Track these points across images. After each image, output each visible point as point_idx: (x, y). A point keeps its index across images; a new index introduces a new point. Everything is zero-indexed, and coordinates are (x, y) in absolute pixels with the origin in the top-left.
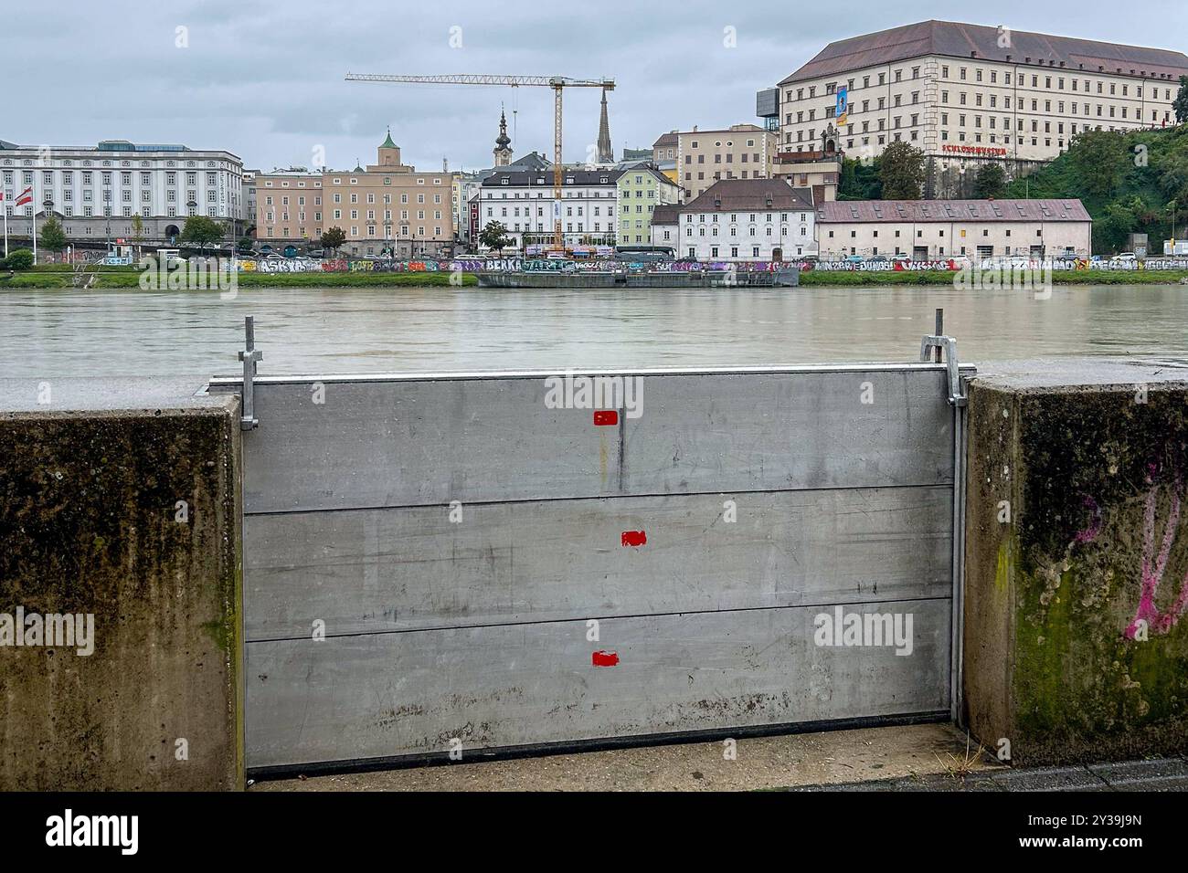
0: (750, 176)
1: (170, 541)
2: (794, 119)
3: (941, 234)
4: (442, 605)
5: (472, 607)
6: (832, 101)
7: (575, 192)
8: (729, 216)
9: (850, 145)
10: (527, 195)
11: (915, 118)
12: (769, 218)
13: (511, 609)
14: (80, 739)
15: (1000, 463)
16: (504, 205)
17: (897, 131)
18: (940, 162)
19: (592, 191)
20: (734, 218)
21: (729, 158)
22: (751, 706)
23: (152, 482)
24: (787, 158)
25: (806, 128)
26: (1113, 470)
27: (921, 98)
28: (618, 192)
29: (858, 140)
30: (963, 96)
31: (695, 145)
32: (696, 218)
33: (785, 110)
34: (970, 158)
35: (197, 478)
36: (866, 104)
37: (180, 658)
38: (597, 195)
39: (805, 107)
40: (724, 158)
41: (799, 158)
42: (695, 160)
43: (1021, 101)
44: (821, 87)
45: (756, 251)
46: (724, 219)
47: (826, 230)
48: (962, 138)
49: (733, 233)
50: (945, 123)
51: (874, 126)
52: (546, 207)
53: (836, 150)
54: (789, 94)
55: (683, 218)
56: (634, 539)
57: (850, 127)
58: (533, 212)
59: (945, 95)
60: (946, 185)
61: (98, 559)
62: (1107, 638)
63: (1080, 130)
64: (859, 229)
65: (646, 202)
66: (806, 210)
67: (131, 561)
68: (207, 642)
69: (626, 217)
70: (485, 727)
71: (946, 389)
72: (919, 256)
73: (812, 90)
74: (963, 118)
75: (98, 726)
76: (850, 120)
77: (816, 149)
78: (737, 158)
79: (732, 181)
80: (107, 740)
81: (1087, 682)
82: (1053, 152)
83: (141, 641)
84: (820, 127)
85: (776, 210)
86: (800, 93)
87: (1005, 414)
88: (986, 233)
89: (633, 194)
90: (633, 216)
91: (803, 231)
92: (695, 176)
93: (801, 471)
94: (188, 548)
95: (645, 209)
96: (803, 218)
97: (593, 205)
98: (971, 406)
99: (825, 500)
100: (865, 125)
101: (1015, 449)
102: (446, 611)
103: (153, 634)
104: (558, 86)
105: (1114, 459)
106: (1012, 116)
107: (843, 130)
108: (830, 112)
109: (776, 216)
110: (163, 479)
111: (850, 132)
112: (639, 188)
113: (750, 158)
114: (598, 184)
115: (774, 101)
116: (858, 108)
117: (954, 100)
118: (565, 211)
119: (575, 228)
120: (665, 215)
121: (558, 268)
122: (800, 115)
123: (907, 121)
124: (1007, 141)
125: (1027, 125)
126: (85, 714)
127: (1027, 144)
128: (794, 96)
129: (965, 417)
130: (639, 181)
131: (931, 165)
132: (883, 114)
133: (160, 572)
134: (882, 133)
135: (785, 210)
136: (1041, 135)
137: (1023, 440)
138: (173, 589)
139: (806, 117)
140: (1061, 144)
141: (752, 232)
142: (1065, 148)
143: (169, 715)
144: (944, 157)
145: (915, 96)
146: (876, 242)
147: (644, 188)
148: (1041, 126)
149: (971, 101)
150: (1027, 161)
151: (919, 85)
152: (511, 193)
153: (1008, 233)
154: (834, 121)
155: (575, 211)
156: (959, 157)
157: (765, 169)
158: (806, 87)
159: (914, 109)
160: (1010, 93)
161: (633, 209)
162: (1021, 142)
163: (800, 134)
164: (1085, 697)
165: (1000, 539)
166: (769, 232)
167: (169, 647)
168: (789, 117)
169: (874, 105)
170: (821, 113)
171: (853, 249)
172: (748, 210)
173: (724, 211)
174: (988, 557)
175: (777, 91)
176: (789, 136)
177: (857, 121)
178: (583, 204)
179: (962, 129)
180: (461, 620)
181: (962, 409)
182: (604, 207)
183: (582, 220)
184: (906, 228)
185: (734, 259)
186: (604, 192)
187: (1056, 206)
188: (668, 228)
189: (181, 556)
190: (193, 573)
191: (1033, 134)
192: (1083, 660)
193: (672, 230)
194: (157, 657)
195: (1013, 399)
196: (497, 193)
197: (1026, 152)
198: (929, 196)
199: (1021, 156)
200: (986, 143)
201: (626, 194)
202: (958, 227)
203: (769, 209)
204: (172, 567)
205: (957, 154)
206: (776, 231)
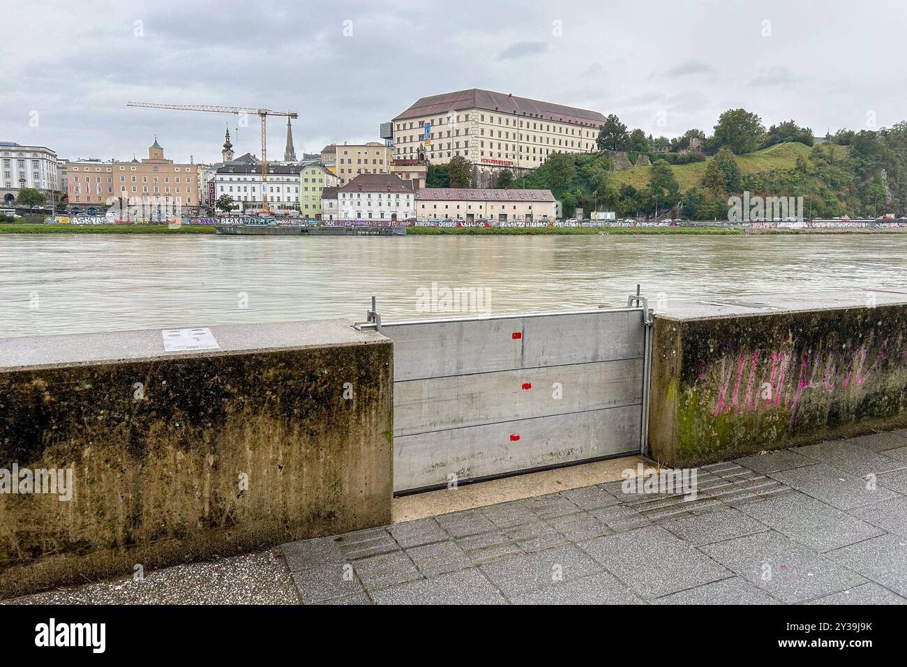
0: (378, 173)
1: (370, 398)
2: (402, 141)
3: (481, 207)
4: (453, 419)
5: (465, 419)
6: (422, 131)
7: (275, 178)
8: (367, 194)
9: (432, 157)
10: (245, 179)
11: (467, 143)
12: (389, 197)
13: (479, 419)
14: (333, 486)
15: (671, 349)
16: (231, 185)
17: (458, 150)
18: (480, 168)
19: (285, 178)
20: (369, 196)
21: (366, 161)
22: (569, 454)
23: (363, 373)
24: (398, 163)
25: (408, 146)
26: (712, 350)
27: (470, 132)
28: (301, 179)
29: (436, 154)
30: (492, 132)
31: (346, 153)
32: (347, 195)
33: (396, 135)
34: (495, 166)
35: (381, 370)
36: (440, 134)
37: (373, 448)
38: (288, 180)
39: (408, 133)
40: (363, 161)
41: (405, 163)
42: (346, 161)
43: (521, 136)
44: (416, 123)
45: (382, 215)
46: (364, 196)
47: (421, 204)
48: (491, 155)
49: (369, 204)
50: (482, 146)
51: (445, 147)
52: (257, 186)
53: (425, 159)
54: (398, 126)
55: (340, 195)
56: (527, 386)
57: (432, 146)
58: (249, 189)
59: (482, 131)
60: (483, 181)
61: (341, 407)
62: (707, 417)
63: (550, 152)
64: (438, 204)
65: (318, 185)
66: (409, 192)
67: (354, 408)
68: (384, 440)
69: (306, 193)
70: (469, 470)
71: (643, 318)
72: (470, 220)
73: (411, 125)
74: (491, 144)
75: (340, 480)
76: (432, 142)
77: (414, 158)
78: (370, 162)
79: (368, 175)
80: (343, 485)
81: (700, 434)
82: (537, 164)
83: (358, 442)
84: (416, 145)
85: (393, 192)
86: (404, 125)
87: (674, 329)
88: (503, 207)
89: (310, 180)
90: (310, 193)
91: (408, 205)
92: (346, 171)
93: (590, 354)
94: (377, 401)
95: (317, 189)
96: (408, 197)
97: (286, 186)
98: (655, 325)
99: (597, 366)
100: (440, 146)
101: (679, 344)
102: (454, 421)
103: (362, 438)
104: (264, 115)
105: (712, 346)
106: (516, 143)
107: (429, 148)
108: (421, 137)
109: (393, 196)
110: (367, 371)
111: (432, 150)
112: (314, 177)
113: (378, 162)
114: (289, 174)
115: (390, 130)
116: (436, 136)
117: (487, 134)
118: (269, 189)
119: (275, 200)
120: (330, 193)
121: (266, 223)
122: (405, 138)
123: (462, 145)
124: (514, 157)
125: (524, 149)
126: (335, 475)
127: (524, 160)
128: (401, 127)
129: (652, 330)
130: (313, 172)
131: (475, 169)
132: (450, 140)
133: (366, 411)
134: (449, 151)
135: (398, 192)
136: (531, 155)
137: (682, 340)
138: (371, 419)
139: (408, 139)
140: (541, 160)
141: (380, 204)
142: (543, 162)
143: (368, 472)
144: (482, 165)
145: (467, 130)
146: (447, 211)
147: (317, 177)
148: (531, 150)
149: (496, 135)
150: (524, 169)
151: (468, 125)
152: (235, 178)
153: (515, 207)
154: (423, 143)
155: (275, 190)
156: (490, 166)
157: (387, 168)
158: (408, 122)
159: (466, 138)
160: (516, 131)
161: (310, 189)
162: (521, 158)
163: (405, 149)
164: (700, 440)
165: (670, 380)
166: (389, 204)
167: (368, 443)
168: (399, 139)
169: (445, 134)
170: (416, 138)
171: (435, 215)
172: (377, 192)
173: (364, 192)
174: (663, 387)
175: (391, 124)
176: (399, 150)
177: (436, 143)
178: (280, 186)
179: (491, 150)
180: (460, 425)
181: (650, 327)
182: (293, 188)
183: (280, 194)
184: (463, 205)
185: (370, 219)
186: (292, 178)
187: (538, 193)
188: (331, 201)
189: (374, 404)
190: (379, 411)
191: (527, 154)
192: (699, 426)
193: (334, 201)
194: (364, 449)
195: (678, 324)
196: (226, 178)
197: (523, 163)
198: (475, 186)
199: (522, 165)
200: (503, 158)
201: (306, 180)
202: (489, 204)
203: (389, 191)
204: (371, 409)
205: (488, 164)
206: (393, 204)
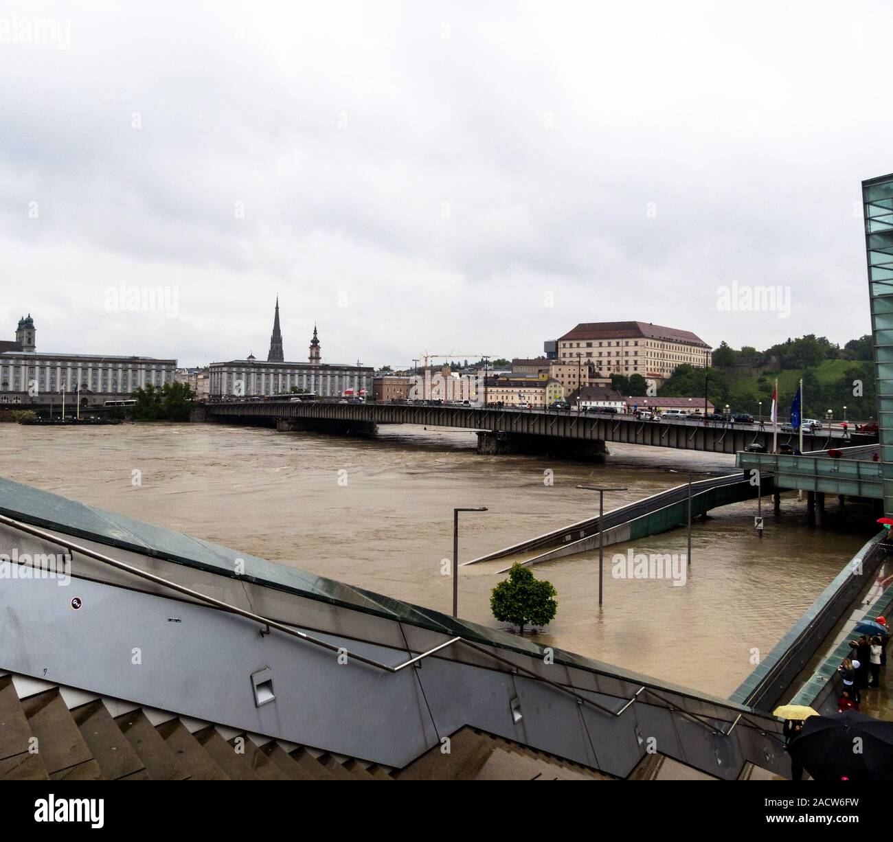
0: (583, 384)
2: (568, 355)
7: (527, 390)
9: (601, 370)
11: (636, 362)
17: (627, 366)
19: (534, 390)
20: (597, 403)
21: (574, 376)
25: (575, 360)
27: (639, 354)
28: (546, 391)
29: (605, 368)
30: (651, 354)
31: (560, 370)
33: (562, 351)
34: (653, 378)
36: (609, 353)
38: (536, 392)
39: (575, 351)
40: (572, 376)
42: (560, 376)
43: (664, 355)
44: (583, 343)
48: (651, 370)
50: (647, 364)
51: (613, 363)
53: (594, 371)
54: (564, 345)
59: (647, 353)
69: (550, 401)
73: (578, 344)
74: (651, 362)
76: (600, 359)
78: (577, 376)
84: (584, 360)
86: (571, 344)
89: (553, 392)
95: (558, 398)
96: (622, 404)
97: (534, 395)
100: (609, 362)
106: (662, 361)
107: (596, 363)
108: (589, 354)
109: (613, 403)
111: (600, 364)
112: (556, 389)
113: (583, 376)
115: (555, 347)
116: (605, 354)
117: (649, 355)
122: (571, 354)
123: (632, 363)
124: (661, 371)
125: (665, 365)
128: (568, 346)
130: (555, 386)
131: (645, 382)
132: (619, 359)
134: (617, 366)
136: (668, 369)
139: (575, 355)
144: (647, 378)
145: (636, 353)
148: (668, 365)
149: (653, 356)
151: (638, 349)
152: (500, 389)
154: (591, 359)
156: (650, 378)
157: (588, 381)
158: (574, 342)
159: (636, 358)
160: (662, 352)
161: (552, 398)
162: (664, 371)
168: (564, 354)
169: (613, 354)
170: (583, 354)
172: (601, 400)
173: (594, 401)
175: (557, 343)
177: (605, 360)
178: (530, 395)
179: (651, 367)
182: (538, 397)
186: (539, 390)
197: (665, 375)
199: (664, 377)
200: (656, 372)
201: (550, 392)
203: (609, 400)
